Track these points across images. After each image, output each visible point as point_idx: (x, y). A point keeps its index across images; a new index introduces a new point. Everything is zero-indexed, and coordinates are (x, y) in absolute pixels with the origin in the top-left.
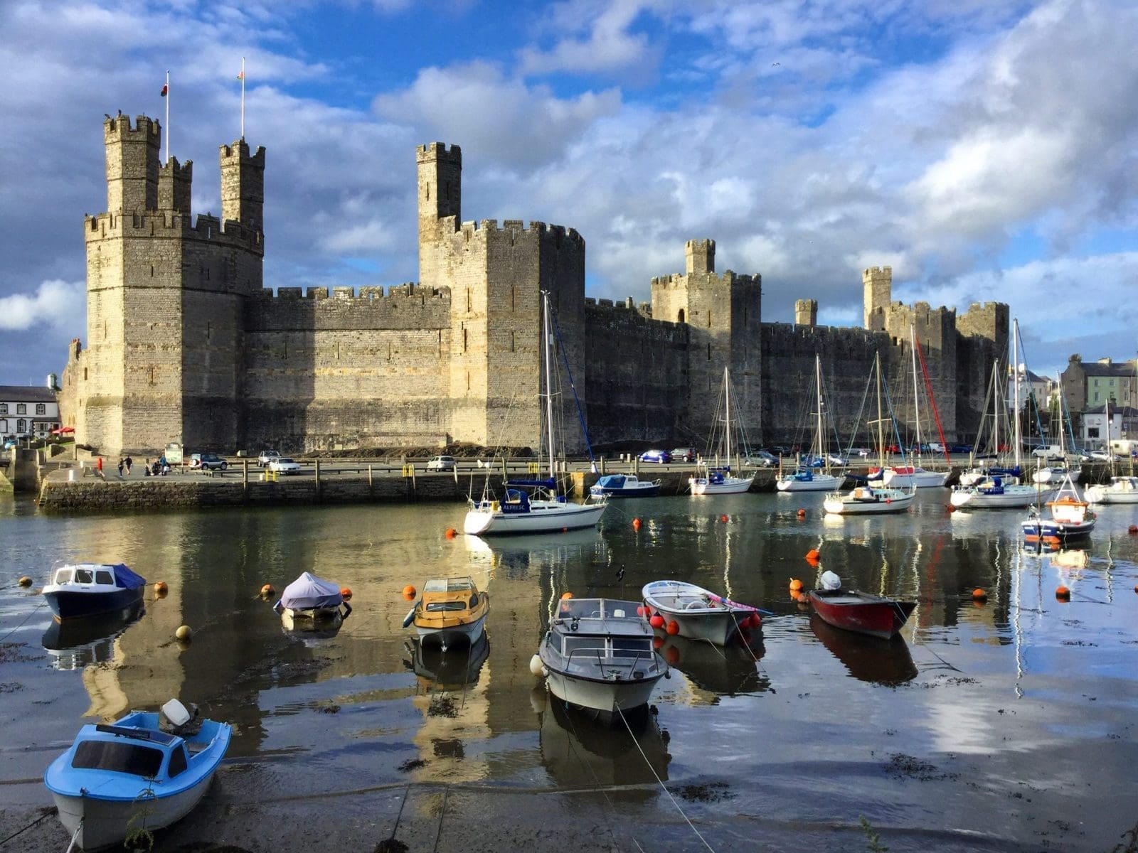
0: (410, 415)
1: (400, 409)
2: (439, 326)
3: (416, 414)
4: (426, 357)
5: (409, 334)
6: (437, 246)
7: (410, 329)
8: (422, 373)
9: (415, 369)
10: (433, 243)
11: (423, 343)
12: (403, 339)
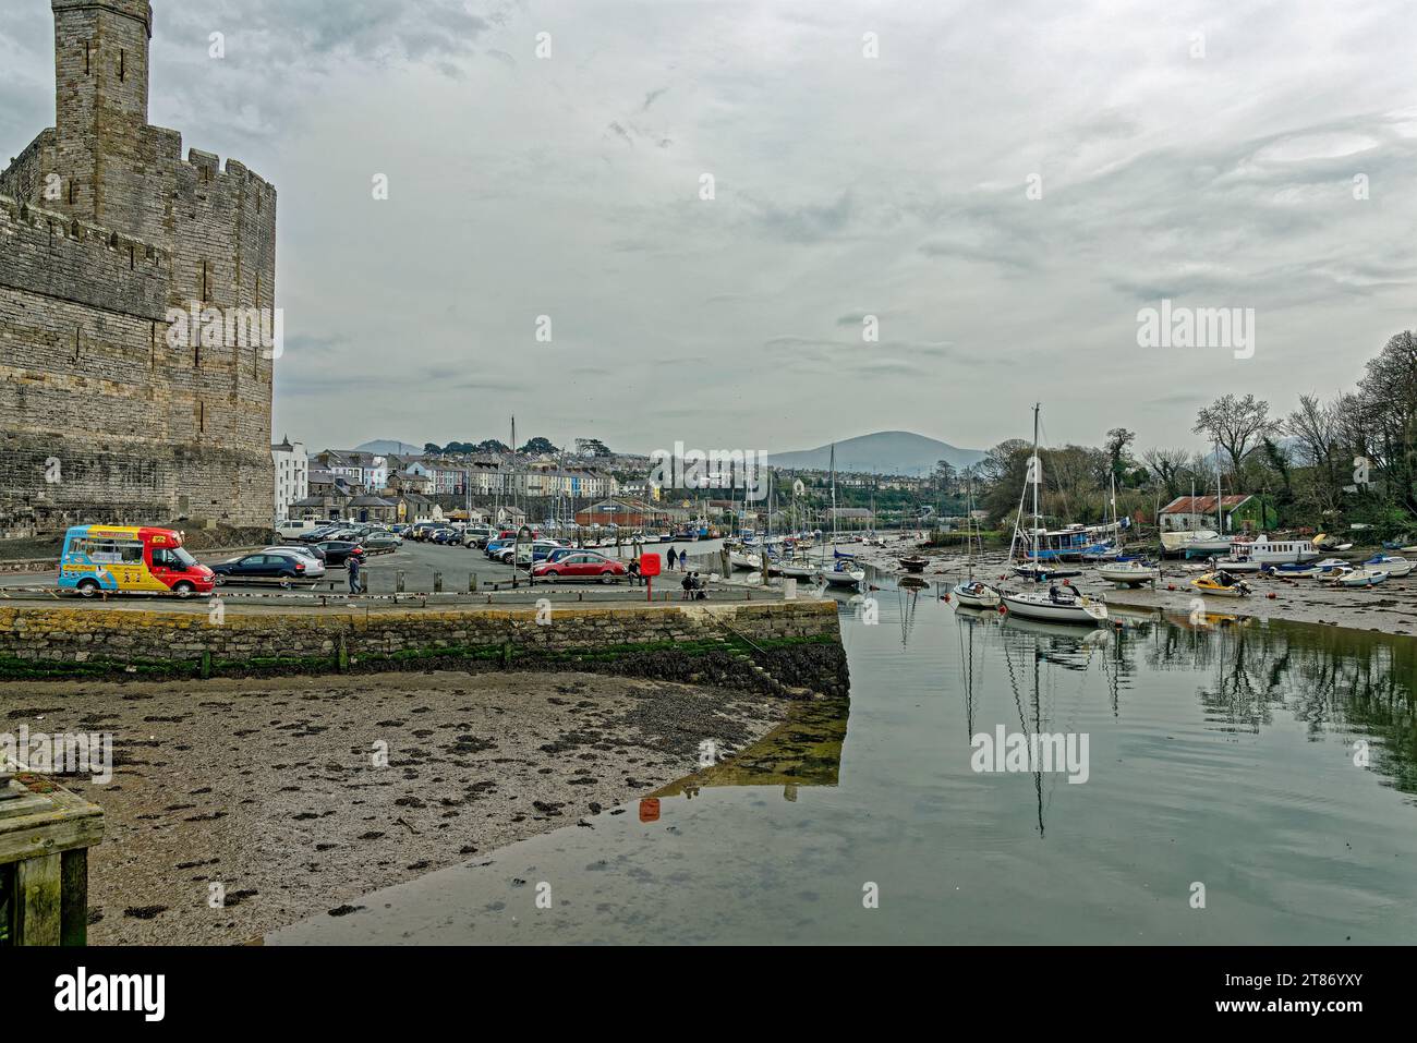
0: (115, 469)
1: (100, 457)
2: (153, 315)
3: (123, 467)
4: (133, 366)
5: (109, 318)
6: (141, 171)
7: (110, 310)
8: (127, 394)
9: (115, 384)
10: (131, 162)
11: (130, 341)
12: (99, 324)
